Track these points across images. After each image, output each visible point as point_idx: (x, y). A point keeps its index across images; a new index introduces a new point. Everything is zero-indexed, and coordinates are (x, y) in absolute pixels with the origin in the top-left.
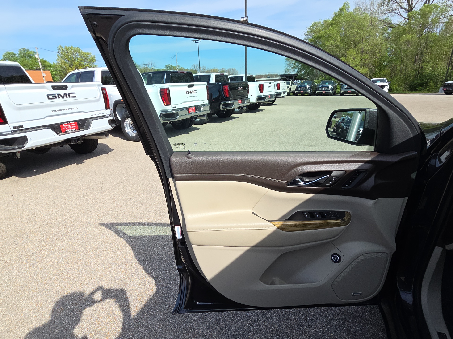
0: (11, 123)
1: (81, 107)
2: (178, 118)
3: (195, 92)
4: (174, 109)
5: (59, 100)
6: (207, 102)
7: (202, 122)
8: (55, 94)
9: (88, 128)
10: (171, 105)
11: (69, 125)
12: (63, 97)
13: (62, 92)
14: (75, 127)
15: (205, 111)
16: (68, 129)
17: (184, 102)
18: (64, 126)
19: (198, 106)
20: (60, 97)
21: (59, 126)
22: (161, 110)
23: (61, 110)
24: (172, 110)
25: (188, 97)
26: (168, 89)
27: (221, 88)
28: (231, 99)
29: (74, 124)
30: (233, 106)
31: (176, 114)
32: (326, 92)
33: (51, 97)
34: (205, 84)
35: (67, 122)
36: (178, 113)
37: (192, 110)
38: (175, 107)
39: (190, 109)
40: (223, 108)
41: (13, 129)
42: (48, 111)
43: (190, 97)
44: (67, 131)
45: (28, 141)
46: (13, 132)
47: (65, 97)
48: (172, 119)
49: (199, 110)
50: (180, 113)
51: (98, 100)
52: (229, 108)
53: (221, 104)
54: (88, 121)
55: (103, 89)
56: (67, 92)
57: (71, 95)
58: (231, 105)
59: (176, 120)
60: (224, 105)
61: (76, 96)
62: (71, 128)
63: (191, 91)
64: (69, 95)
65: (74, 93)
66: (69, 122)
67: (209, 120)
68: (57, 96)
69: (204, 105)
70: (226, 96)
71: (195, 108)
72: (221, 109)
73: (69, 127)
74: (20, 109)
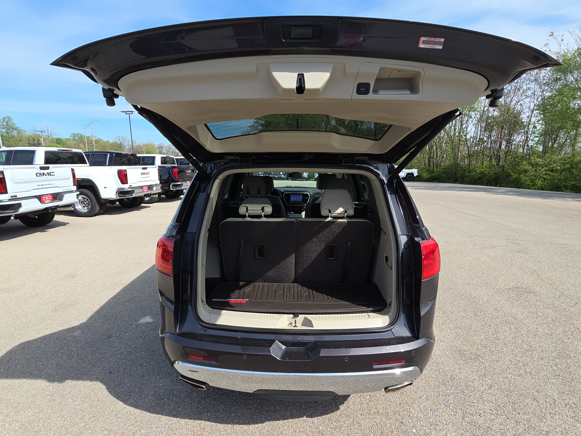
0: (9, 193)
1: (57, 183)
2: (134, 195)
3: (148, 173)
4: (130, 187)
5: (43, 177)
6: (158, 182)
7: (151, 202)
8: (41, 173)
9: (61, 199)
10: (127, 184)
11: (47, 197)
12: (46, 175)
13: (45, 172)
14: (51, 198)
15: (157, 190)
16: (46, 200)
17: (138, 182)
18: (44, 197)
19: (150, 185)
20: (44, 175)
21: (40, 197)
22: (118, 188)
23: (43, 185)
24: (129, 188)
25: (142, 178)
26: (125, 170)
27: (170, 171)
28: (180, 180)
29: (50, 197)
30: (183, 186)
31: (132, 192)
32: (278, 177)
33: (38, 175)
34: (157, 167)
35: (46, 195)
36: (134, 190)
37: (145, 189)
38: (131, 186)
39: (144, 188)
40: (172, 188)
41: (10, 198)
42: (35, 185)
43: (144, 177)
44: (45, 201)
45: (21, 207)
46: (10, 200)
47: (47, 175)
48: (129, 195)
49: (152, 189)
50: (136, 191)
51: (68, 179)
52: (178, 188)
53: (171, 185)
54: (61, 195)
55: (73, 170)
56: (49, 171)
57: (51, 174)
58: (180, 185)
59: (133, 196)
60: (174, 185)
61: (54, 175)
62: (48, 199)
63: (144, 173)
64: (50, 174)
65: (54, 172)
66: (47, 194)
67: (158, 199)
68: (42, 174)
69: (156, 185)
70: (176, 177)
71: (149, 187)
72: (171, 189)
73: (47, 199)
74: (17, 183)
